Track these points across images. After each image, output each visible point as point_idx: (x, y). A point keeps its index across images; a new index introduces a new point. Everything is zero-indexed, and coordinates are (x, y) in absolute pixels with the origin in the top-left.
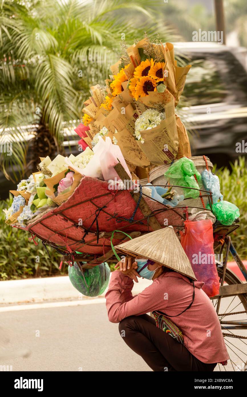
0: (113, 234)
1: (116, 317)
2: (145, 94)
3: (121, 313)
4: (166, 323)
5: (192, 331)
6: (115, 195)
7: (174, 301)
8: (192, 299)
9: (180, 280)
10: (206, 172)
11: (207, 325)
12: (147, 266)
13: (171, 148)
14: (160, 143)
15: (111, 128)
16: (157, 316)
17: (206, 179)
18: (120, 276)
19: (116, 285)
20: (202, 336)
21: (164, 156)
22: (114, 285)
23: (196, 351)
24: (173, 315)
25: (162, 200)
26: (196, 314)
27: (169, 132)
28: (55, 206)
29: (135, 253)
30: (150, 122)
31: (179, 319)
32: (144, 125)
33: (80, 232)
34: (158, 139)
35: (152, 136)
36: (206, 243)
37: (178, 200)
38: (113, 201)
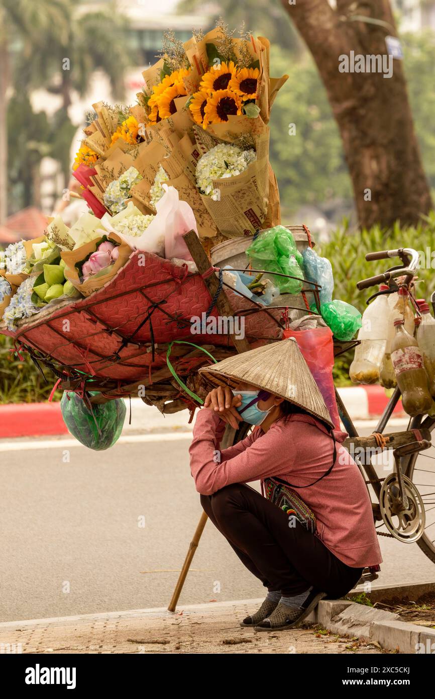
0: (170, 347)
1: (210, 486)
2: (220, 119)
3: (219, 479)
4: (288, 498)
5: (330, 512)
6: (182, 282)
7: (304, 462)
8: (332, 460)
9: (313, 428)
10: (309, 251)
11: (354, 504)
12: (257, 404)
13: (259, 210)
14: (243, 201)
15: (146, 172)
16: (273, 485)
17: (309, 263)
18: (213, 417)
19: (207, 432)
20: (347, 521)
21: (245, 222)
22: (205, 431)
23: (338, 547)
24: (301, 484)
25: (250, 295)
26: (338, 485)
27: (259, 183)
28: (78, 298)
29: (243, 380)
30: (227, 165)
31: (310, 492)
32: (217, 170)
33: (113, 343)
34: (240, 195)
35: (232, 190)
36: (321, 366)
37: (273, 296)
38: (175, 292)
